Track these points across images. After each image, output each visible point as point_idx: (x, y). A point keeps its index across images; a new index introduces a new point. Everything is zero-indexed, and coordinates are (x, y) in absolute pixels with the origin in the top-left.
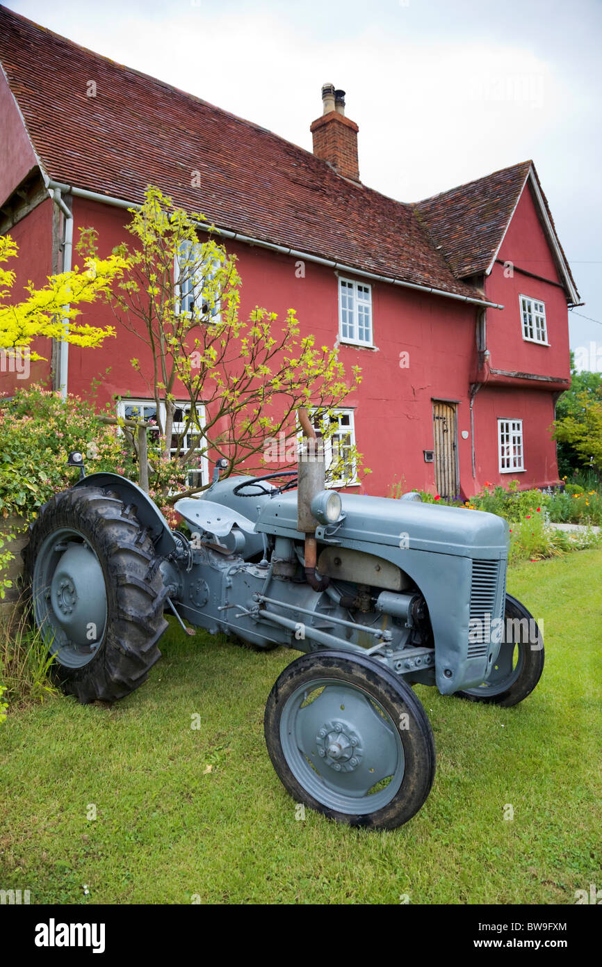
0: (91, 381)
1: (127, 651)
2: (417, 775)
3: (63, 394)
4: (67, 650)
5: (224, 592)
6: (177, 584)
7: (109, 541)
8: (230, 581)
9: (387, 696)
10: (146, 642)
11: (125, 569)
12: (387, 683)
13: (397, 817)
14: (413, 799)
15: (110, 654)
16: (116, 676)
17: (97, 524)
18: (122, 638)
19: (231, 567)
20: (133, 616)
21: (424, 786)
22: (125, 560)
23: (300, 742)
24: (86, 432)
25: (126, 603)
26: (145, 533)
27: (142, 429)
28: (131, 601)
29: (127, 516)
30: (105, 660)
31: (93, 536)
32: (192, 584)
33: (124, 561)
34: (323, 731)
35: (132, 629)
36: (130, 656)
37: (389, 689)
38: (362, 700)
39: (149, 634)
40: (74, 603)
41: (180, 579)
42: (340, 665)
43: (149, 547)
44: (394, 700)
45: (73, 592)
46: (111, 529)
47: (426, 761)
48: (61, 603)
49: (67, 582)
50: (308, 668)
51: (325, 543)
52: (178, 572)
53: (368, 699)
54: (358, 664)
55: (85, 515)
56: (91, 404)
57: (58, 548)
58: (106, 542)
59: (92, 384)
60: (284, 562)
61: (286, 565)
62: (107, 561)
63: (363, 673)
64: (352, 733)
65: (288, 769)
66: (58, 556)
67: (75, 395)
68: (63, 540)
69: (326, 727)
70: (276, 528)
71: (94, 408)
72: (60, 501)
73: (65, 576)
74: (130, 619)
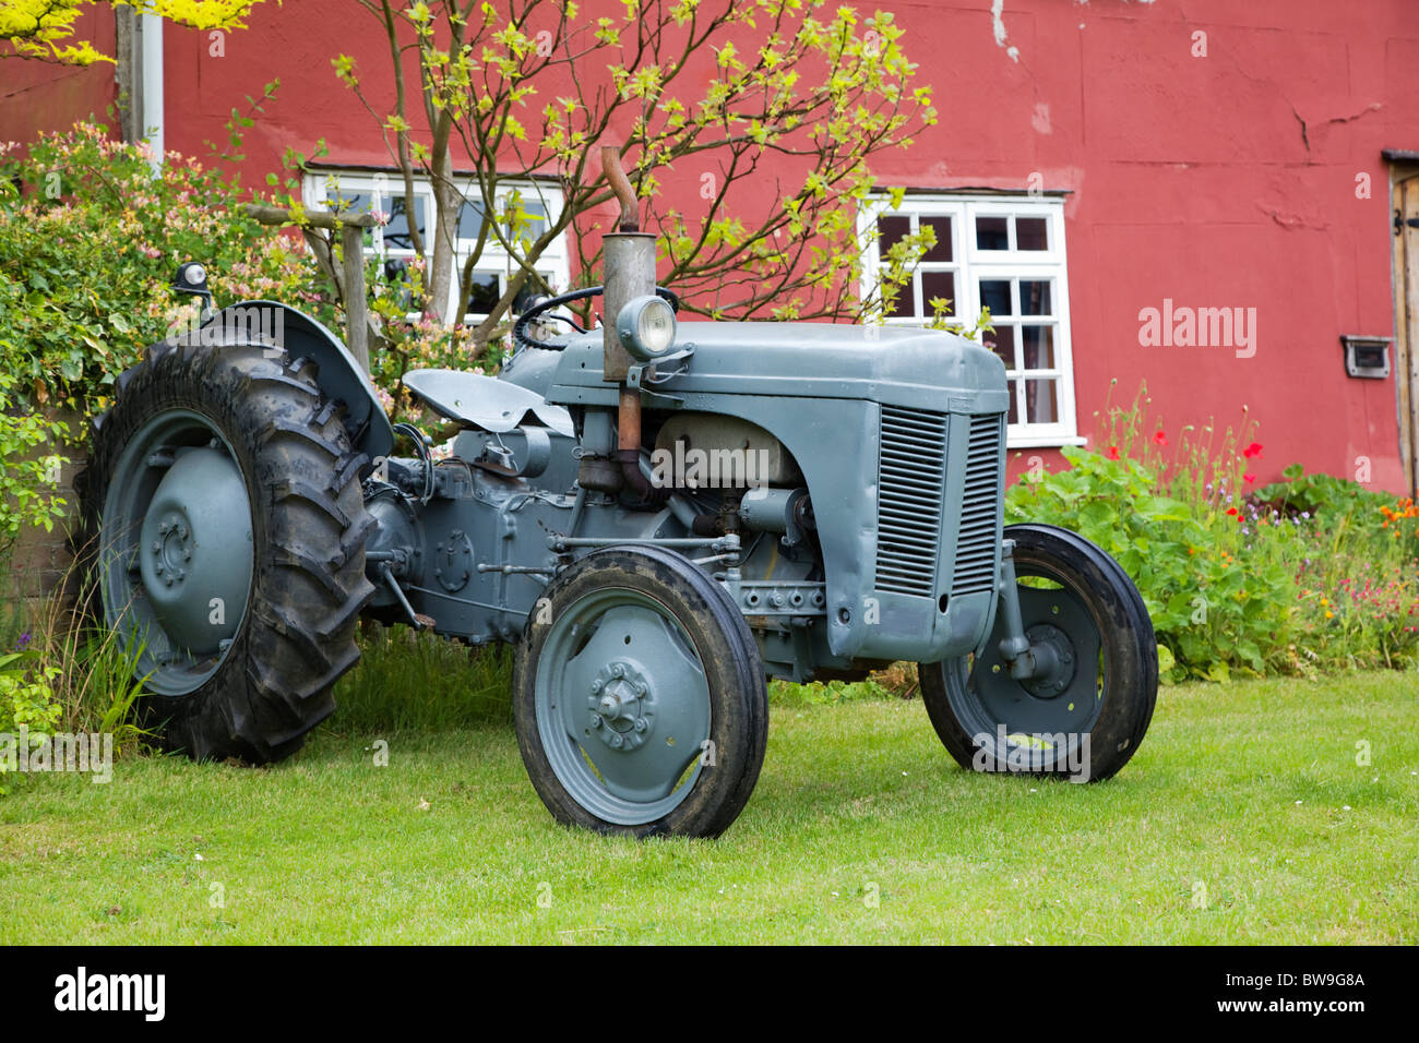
0: (228, 118)
1: (289, 628)
2: (728, 727)
3: (153, 150)
4: (171, 669)
5: (499, 547)
6: (409, 549)
7: (257, 421)
8: (511, 524)
9: (683, 600)
10: (328, 616)
11: (288, 470)
12: (685, 581)
13: (704, 810)
14: (725, 772)
15: (258, 640)
16: (268, 681)
17: (234, 392)
18: (280, 604)
19: (514, 496)
20: (300, 557)
21: (740, 746)
22: (287, 454)
23: (570, 720)
24: (217, 250)
25: (288, 533)
26: (329, 407)
27: (350, 231)
28: (298, 530)
29: (294, 375)
30: (247, 655)
31: (226, 415)
32: (441, 545)
33: (287, 456)
34: (598, 682)
35: (299, 586)
36: (294, 640)
37: (688, 590)
38: (656, 623)
39: (335, 600)
40: (188, 560)
41: (418, 537)
42: (619, 562)
43: (337, 434)
44: (693, 606)
45: (186, 538)
46: (262, 398)
47: (740, 703)
48: (160, 566)
49: (175, 519)
50: (574, 577)
51: (659, 405)
52: (412, 522)
53: (666, 620)
54: (645, 556)
55: (210, 377)
56: (227, 179)
57: (155, 459)
58: (253, 423)
59: (230, 125)
60: (597, 458)
61: (600, 465)
62: (254, 457)
63: (652, 569)
64: (639, 677)
65: (549, 768)
66: (158, 474)
67: (186, 156)
68: (166, 443)
69: (602, 674)
70: (581, 391)
71: (237, 189)
72: (160, 359)
73: (174, 507)
74: (296, 563)
